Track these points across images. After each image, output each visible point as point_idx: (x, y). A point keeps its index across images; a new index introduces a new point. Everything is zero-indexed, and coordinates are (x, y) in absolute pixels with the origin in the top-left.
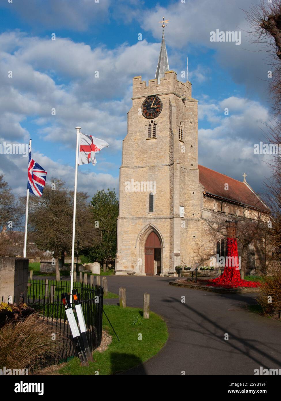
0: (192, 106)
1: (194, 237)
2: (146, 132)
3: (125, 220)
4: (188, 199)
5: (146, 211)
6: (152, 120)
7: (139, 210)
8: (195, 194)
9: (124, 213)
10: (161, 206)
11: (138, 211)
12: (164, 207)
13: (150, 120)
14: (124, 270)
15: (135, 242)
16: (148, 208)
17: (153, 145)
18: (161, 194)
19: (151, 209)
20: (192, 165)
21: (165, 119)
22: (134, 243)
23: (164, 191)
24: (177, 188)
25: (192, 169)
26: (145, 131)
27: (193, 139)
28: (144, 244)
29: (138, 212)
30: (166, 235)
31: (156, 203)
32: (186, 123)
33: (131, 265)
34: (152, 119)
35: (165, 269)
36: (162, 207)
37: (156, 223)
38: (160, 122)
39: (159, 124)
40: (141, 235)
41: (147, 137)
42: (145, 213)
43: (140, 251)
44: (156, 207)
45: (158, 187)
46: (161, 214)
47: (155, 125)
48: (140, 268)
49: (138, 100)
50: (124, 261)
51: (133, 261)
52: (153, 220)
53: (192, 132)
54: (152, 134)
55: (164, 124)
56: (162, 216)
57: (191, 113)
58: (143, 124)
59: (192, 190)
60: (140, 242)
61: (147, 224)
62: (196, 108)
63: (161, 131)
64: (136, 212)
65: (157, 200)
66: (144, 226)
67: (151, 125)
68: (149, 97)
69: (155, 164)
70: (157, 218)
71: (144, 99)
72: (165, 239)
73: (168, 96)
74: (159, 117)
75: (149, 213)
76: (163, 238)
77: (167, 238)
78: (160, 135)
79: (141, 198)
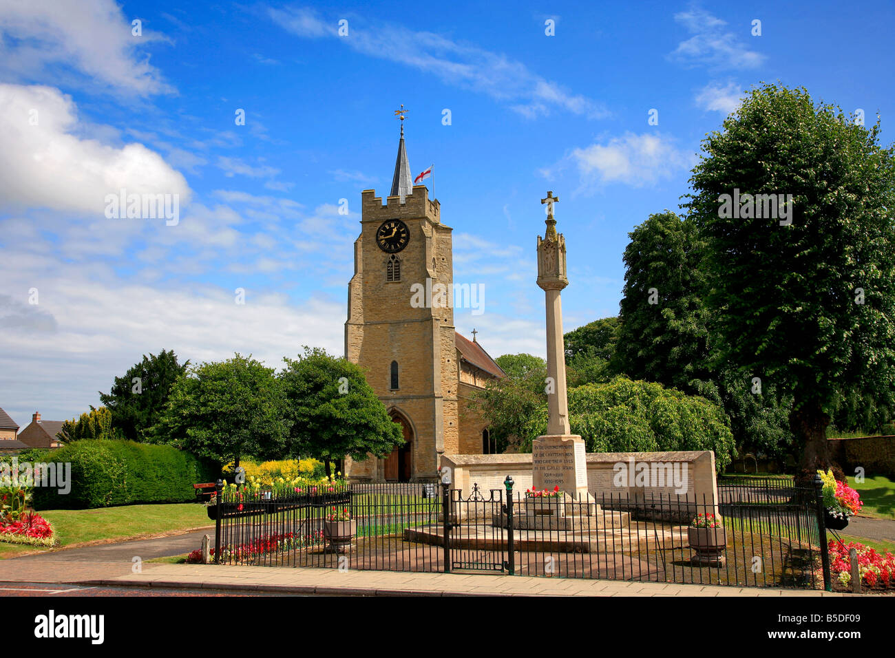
2: (385, 272)
5: (386, 388)
6: (393, 255)
10: (411, 380)
12: (415, 381)
13: (391, 255)
14: (356, 474)
17: (396, 292)
19: (395, 385)
21: (413, 254)
25: (445, 326)
26: (383, 271)
30: (418, 422)
31: (402, 376)
33: (364, 468)
34: (395, 255)
36: (411, 382)
37: (403, 406)
38: (405, 258)
39: (405, 261)
41: (386, 279)
42: (386, 391)
44: (403, 382)
47: (398, 262)
48: (378, 471)
49: (370, 224)
51: (367, 462)
52: (398, 401)
54: (394, 276)
56: (411, 394)
57: (443, 246)
58: (379, 260)
61: (389, 406)
63: (407, 273)
65: (403, 372)
67: (392, 263)
68: (388, 222)
69: (400, 319)
70: (405, 398)
71: (381, 224)
72: (418, 427)
73: (417, 221)
74: (404, 250)
75: (391, 391)
76: (414, 426)
77: (421, 427)
78: (406, 277)
79: (378, 369)
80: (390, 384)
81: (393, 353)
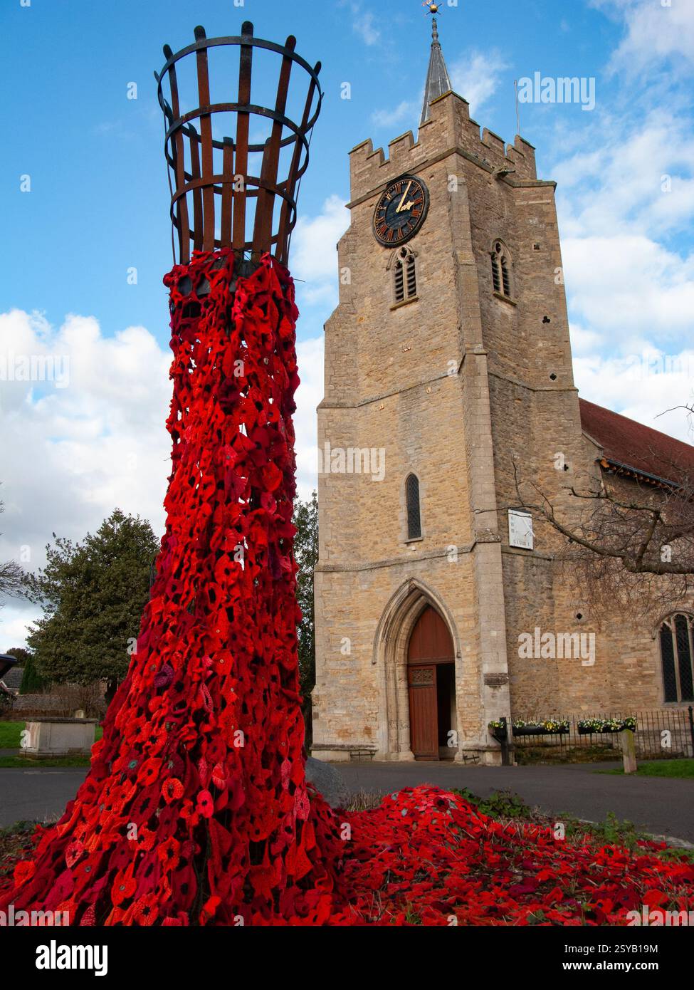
0: (535, 199)
1: (579, 616)
2: (390, 289)
3: (335, 575)
4: (549, 488)
5: (399, 538)
6: (403, 249)
7: (378, 539)
8: (570, 471)
9: (333, 553)
10: (444, 513)
11: (376, 543)
12: (452, 515)
13: (399, 250)
14: (340, 742)
15: (371, 647)
16: (405, 528)
17: (410, 322)
18: (441, 472)
20: (553, 377)
21: (438, 234)
22: (369, 650)
23: (449, 461)
24: (483, 438)
25: (551, 388)
26: (387, 287)
27: (550, 297)
28: (401, 650)
29: (376, 546)
30: (461, 612)
31: (428, 506)
32: (521, 250)
33: (362, 725)
34: (404, 246)
35: (466, 734)
36: (445, 518)
37: (429, 576)
38: (424, 246)
39: (423, 255)
40: (387, 622)
41: (392, 302)
42: (397, 545)
43: (387, 678)
44: (429, 520)
45: (432, 450)
46: (444, 543)
47: (411, 259)
48: (389, 735)
49: (363, 204)
50: (336, 712)
51: (368, 712)
52: (420, 566)
53: (541, 274)
54: (406, 288)
55: (437, 249)
56: (448, 547)
57: (535, 221)
58: (380, 269)
59: (562, 459)
60: (386, 647)
61: (404, 581)
62: (548, 204)
63: (429, 274)
64: (371, 544)
65: (429, 496)
66: (394, 588)
67: (401, 265)
68: (390, 186)
69: (419, 378)
70: (433, 558)
71: (378, 195)
72: (460, 625)
74: (421, 232)
75: (408, 544)
76: (452, 622)
77: (466, 624)
78: (428, 286)
79: (383, 499)
81: (407, 458)
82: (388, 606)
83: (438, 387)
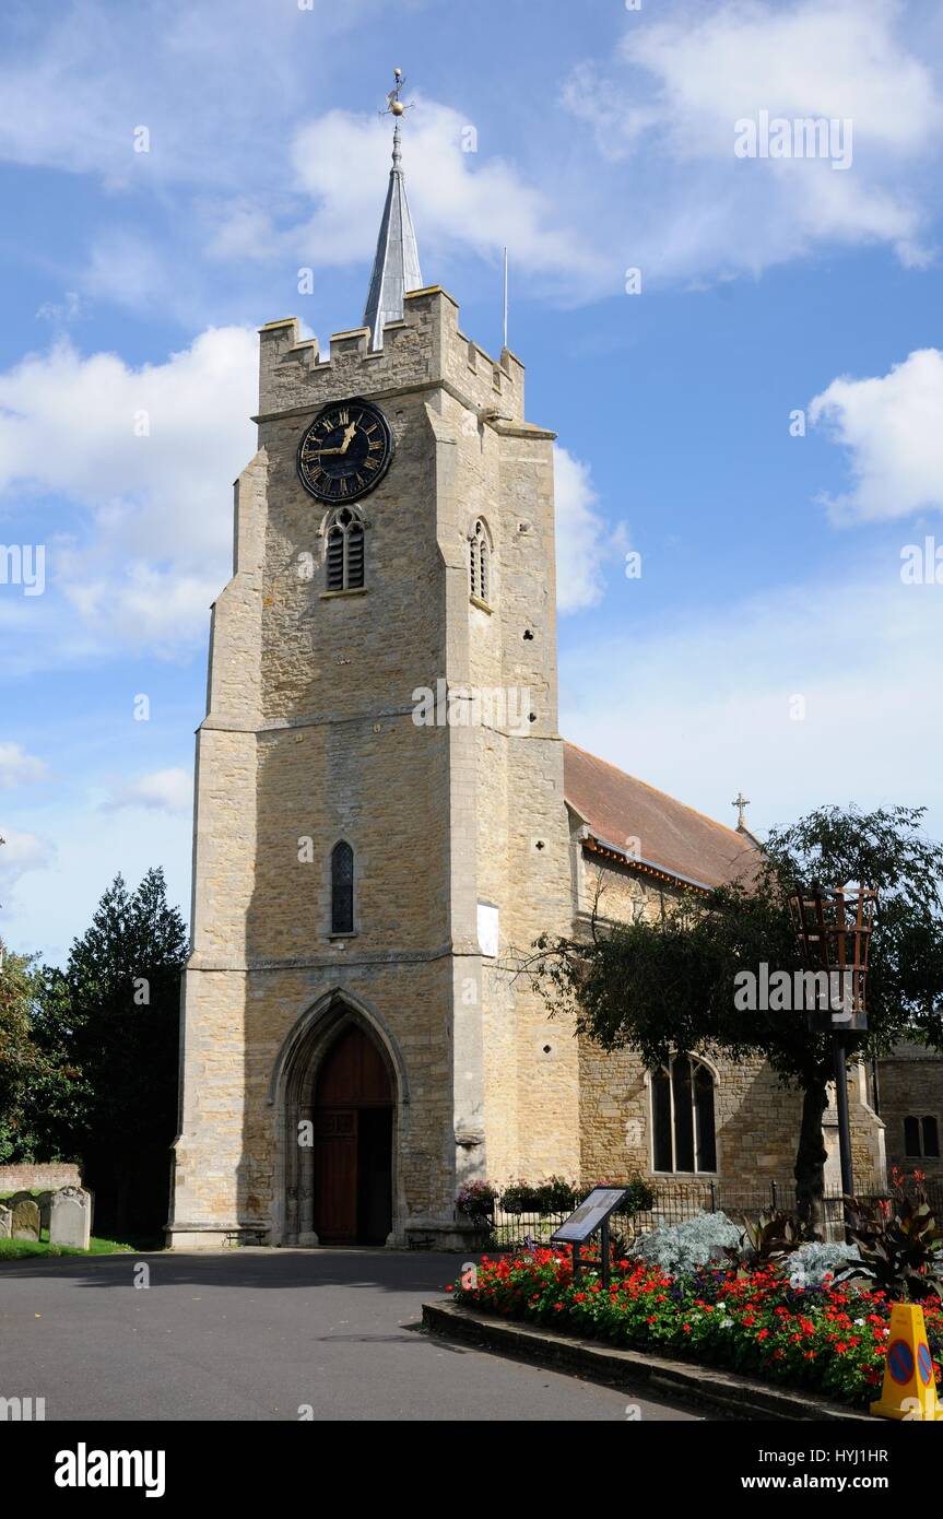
0: (526, 455)
1: (547, 1049)
2: (319, 566)
3: (217, 976)
5: (318, 931)
6: (345, 511)
7: (283, 928)
8: (547, 849)
9: (215, 942)
10: (391, 902)
11: (280, 933)
12: (403, 907)
13: (338, 511)
14: (213, 1219)
15: (266, 1081)
17: (352, 623)
18: (390, 846)
19: (342, 922)
22: (261, 1085)
23: (402, 833)
25: (529, 734)
26: (317, 563)
27: (536, 604)
28: (307, 1088)
29: (279, 938)
30: (411, 1040)
31: (365, 891)
32: (502, 529)
33: (245, 1192)
34: (349, 507)
35: (410, 1209)
36: (392, 909)
37: (363, 988)
38: (380, 515)
39: (378, 528)
40: (294, 1046)
41: (323, 588)
42: (315, 939)
43: (289, 1126)
44: (367, 910)
45: (378, 813)
46: (389, 944)
47: (356, 531)
48: (287, 1209)
49: (280, 424)
50: (210, 1174)
51: (256, 1175)
52: (351, 973)
53: (527, 570)
54: (347, 573)
55: (402, 526)
56: (394, 950)
57: (524, 489)
58: (305, 532)
59: (536, 833)
60: (289, 1081)
61: (325, 991)
62: (544, 465)
63: (386, 559)
64: (271, 934)
65: (369, 877)
66: (312, 999)
67: (341, 535)
68: (331, 410)
69: (363, 708)
70: (373, 964)
71: (311, 418)
72: (410, 1060)
73: (414, 398)
74: (378, 493)
75: (332, 940)
76: (398, 1055)
77: (419, 1058)
78: (383, 576)
79: (294, 871)
80: (328, 917)
81: (338, 818)
82: (298, 1024)
83: (391, 726)
